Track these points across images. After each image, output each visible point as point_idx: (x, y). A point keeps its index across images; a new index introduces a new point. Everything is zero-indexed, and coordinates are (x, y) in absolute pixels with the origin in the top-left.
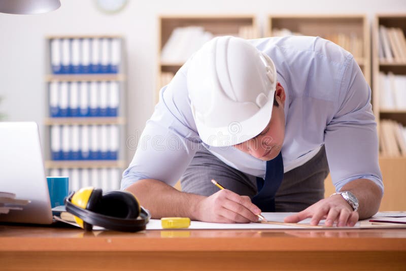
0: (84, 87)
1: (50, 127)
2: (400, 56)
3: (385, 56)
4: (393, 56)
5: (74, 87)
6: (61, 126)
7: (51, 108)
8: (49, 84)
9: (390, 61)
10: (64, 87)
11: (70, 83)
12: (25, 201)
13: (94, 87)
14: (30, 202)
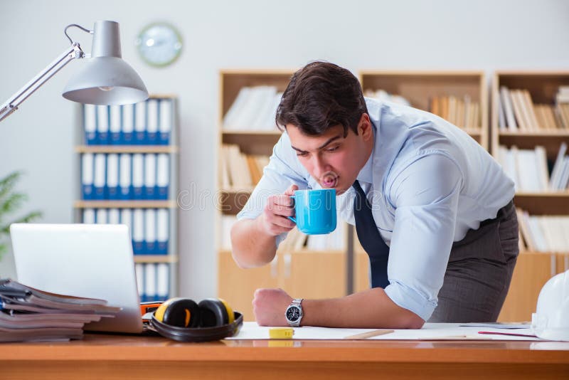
0: (125, 160)
1: (82, 210)
2: (526, 125)
3: (507, 125)
4: (518, 125)
5: (113, 160)
6: (96, 210)
7: (83, 187)
8: (82, 155)
9: (513, 130)
10: (100, 159)
11: (107, 155)
12: (117, 309)
13: (138, 160)
14: (122, 309)
